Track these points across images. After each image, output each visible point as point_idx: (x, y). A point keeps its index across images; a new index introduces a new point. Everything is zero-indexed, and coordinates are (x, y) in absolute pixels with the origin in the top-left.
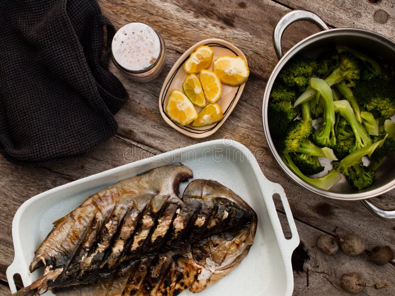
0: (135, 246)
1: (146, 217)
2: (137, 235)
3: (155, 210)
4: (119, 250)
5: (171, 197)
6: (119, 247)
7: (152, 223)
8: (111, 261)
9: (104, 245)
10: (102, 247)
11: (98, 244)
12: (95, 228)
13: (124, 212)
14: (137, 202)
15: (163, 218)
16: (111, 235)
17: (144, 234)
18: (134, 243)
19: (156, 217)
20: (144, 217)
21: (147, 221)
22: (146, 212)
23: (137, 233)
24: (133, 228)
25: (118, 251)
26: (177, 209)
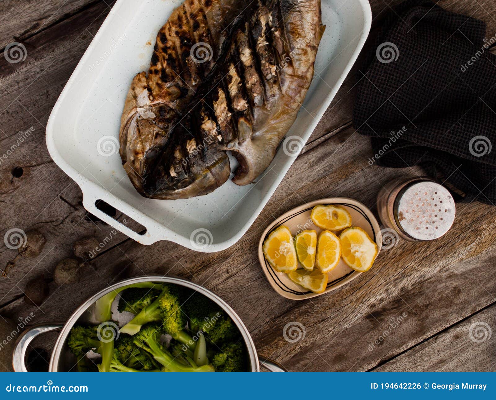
0: (232, 71)
1: (244, 106)
2: (240, 83)
3: (242, 120)
4: (243, 54)
5: (237, 145)
6: (246, 57)
7: (235, 106)
8: (243, 37)
9: (261, 47)
10: (262, 42)
11: (268, 43)
12: (284, 56)
13: (269, 94)
14: (264, 113)
15: (229, 119)
16: (263, 62)
17: (233, 89)
18: (236, 73)
19: (236, 115)
20: (247, 106)
21: (241, 105)
22: (248, 111)
23: (241, 85)
24: (249, 86)
25: (243, 52)
26: (223, 139)
